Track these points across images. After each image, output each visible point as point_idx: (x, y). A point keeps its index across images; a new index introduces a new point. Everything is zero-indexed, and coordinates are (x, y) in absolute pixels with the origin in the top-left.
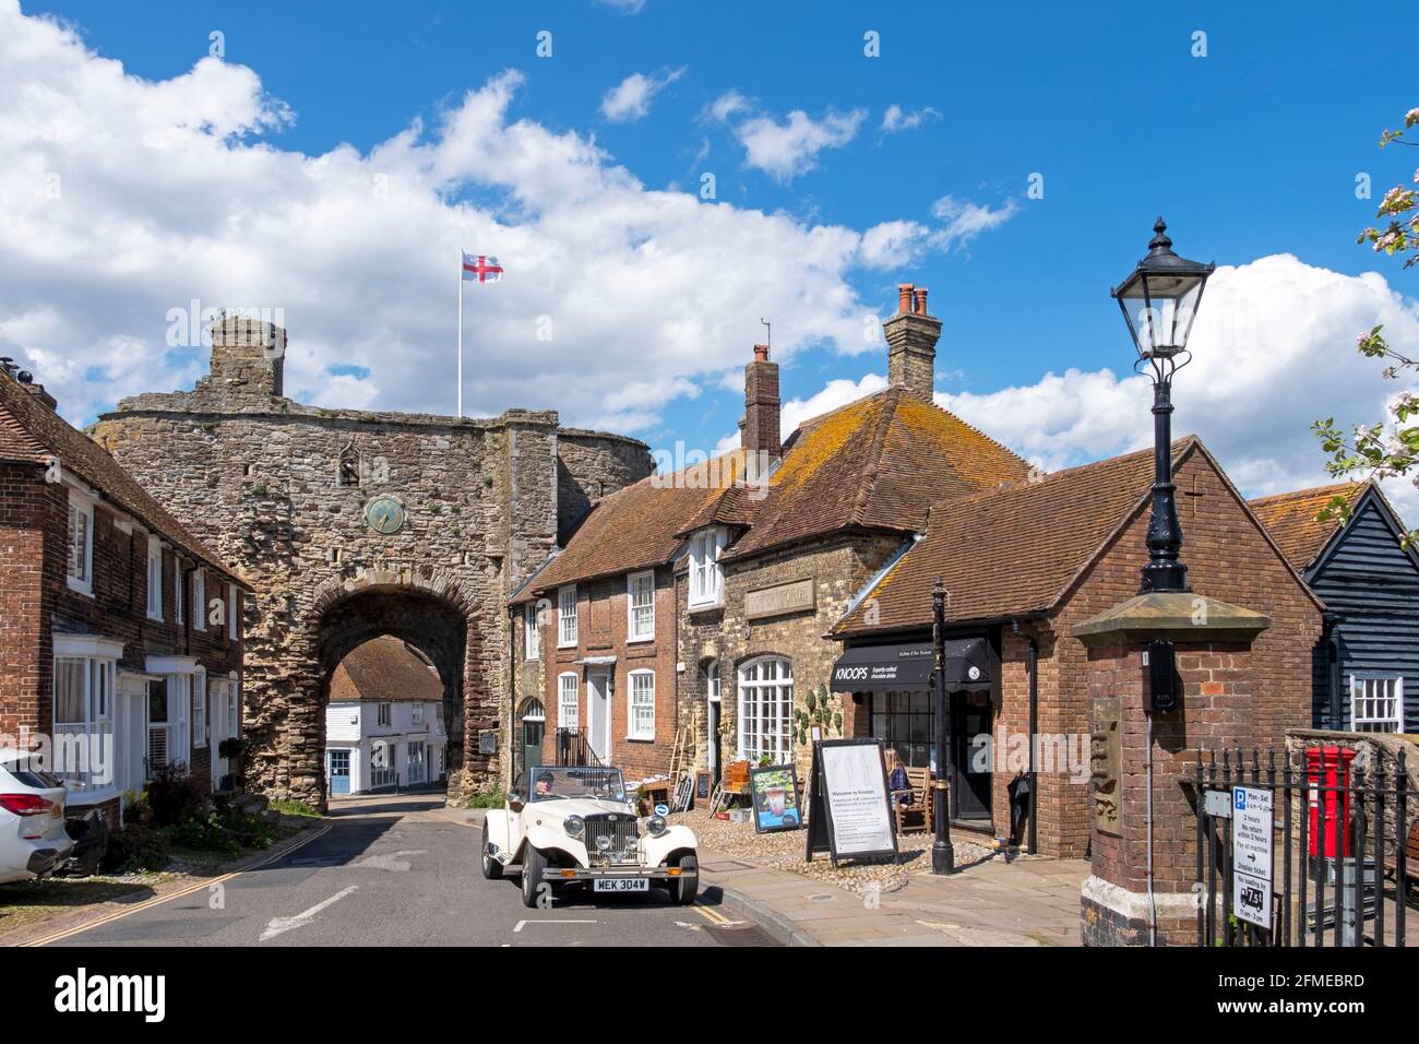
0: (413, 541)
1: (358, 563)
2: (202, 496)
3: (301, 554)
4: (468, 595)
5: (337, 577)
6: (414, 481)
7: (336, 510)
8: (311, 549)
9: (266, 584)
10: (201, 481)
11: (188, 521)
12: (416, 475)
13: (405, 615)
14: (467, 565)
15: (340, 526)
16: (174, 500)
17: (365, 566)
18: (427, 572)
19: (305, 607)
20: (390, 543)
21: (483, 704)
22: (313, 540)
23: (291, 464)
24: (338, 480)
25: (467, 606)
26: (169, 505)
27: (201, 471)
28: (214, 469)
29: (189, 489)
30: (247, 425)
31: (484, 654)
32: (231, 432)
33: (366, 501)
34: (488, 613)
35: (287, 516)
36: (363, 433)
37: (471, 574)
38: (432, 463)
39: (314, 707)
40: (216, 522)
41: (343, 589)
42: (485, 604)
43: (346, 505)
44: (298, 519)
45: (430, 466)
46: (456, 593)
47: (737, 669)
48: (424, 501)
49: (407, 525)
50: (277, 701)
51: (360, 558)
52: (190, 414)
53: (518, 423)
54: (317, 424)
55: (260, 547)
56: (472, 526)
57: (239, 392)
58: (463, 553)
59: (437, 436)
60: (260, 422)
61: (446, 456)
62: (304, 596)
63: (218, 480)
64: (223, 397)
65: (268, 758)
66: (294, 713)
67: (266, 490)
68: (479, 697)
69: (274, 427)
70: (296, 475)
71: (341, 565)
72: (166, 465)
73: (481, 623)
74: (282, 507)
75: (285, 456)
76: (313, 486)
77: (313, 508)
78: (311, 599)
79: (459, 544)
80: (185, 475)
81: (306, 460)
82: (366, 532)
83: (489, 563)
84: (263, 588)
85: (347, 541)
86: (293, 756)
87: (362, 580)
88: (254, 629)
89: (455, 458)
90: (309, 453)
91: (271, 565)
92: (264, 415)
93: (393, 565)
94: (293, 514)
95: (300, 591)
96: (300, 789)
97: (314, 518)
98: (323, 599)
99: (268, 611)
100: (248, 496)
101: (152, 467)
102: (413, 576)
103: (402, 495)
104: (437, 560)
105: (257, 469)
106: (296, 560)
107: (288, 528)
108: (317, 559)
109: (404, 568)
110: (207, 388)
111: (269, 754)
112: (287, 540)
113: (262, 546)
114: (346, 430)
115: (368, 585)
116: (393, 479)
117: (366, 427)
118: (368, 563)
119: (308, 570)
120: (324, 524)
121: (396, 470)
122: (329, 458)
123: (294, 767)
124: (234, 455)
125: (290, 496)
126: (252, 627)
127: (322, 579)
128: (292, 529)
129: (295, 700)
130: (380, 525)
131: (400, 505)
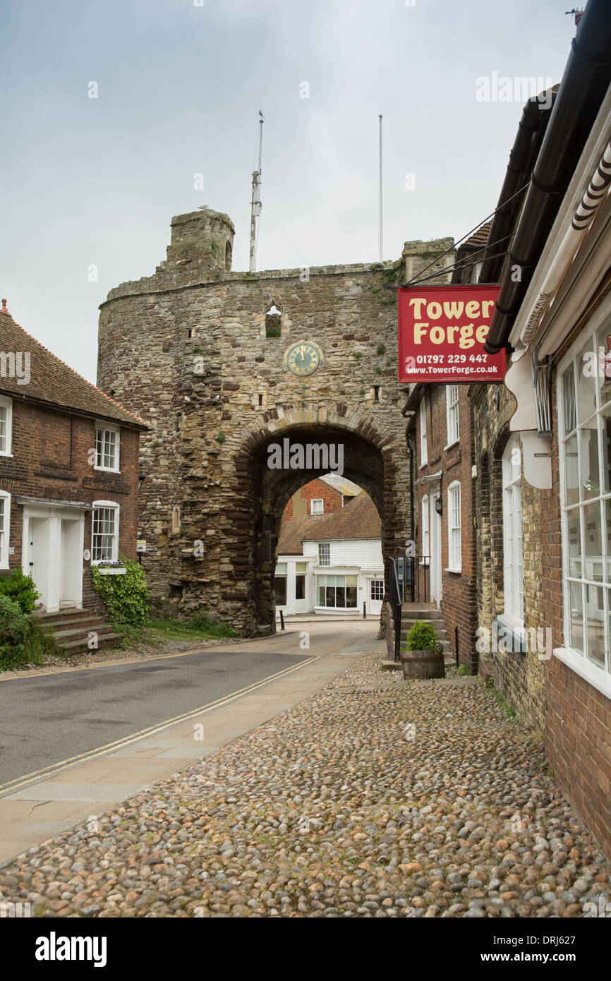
0: (329, 381)
1: (278, 404)
2: (159, 360)
3: (231, 401)
4: (382, 430)
5: (261, 418)
6: (329, 326)
7: (260, 360)
8: (239, 395)
9: (202, 430)
10: (158, 348)
11: (149, 381)
12: (331, 320)
14: (381, 400)
15: (263, 373)
16: (139, 365)
17: (285, 408)
18: (342, 410)
19: (233, 446)
20: (307, 385)
21: (397, 535)
22: (241, 388)
23: (222, 323)
24: (263, 333)
25: (380, 438)
26: (135, 370)
27: (159, 339)
28: (169, 337)
29: (149, 355)
30: (188, 296)
31: (397, 486)
32: (180, 303)
33: (286, 349)
34: (402, 446)
35: (219, 369)
36: (283, 289)
37: (384, 409)
38: (345, 308)
39: (242, 537)
40: (168, 380)
41: (266, 430)
42: (398, 436)
43: (268, 355)
44: (228, 370)
45: (342, 311)
46: (369, 427)
47: (501, 462)
48: (339, 344)
49: (323, 367)
50: (211, 532)
51: (281, 400)
52: (151, 294)
53: (413, 255)
54: (244, 287)
55: (198, 397)
56: (385, 362)
57: (186, 269)
58: (376, 388)
59: (349, 283)
60: (201, 292)
61: (358, 299)
62: (233, 437)
63: (171, 345)
64: (175, 276)
65: (204, 584)
66: (225, 544)
67: (202, 348)
68: (393, 529)
69: (210, 294)
70: (228, 333)
71: (264, 408)
72: (134, 338)
73: (394, 455)
74: (215, 361)
75: (219, 318)
76: (241, 340)
77: (242, 359)
78: (238, 440)
79: (371, 381)
80: (147, 343)
81: (235, 319)
82: (286, 377)
83: (402, 397)
84: (199, 433)
85: (270, 386)
86: (224, 583)
87: (282, 420)
88: (192, 469)
89: (367, 300)
90: (237, 313)
91: (207, 412)
92: (202, 286)
93: (311, 404)
94: (224, 366)
95: (230, 433)
96: (227, 613)
97: (241, 368)
98: (249, 439)
99: (203, 453)
100: (189, 354)
101: (125, 341)
102: (329, 414)
103: (318, 339)
104: (351, 398)
105: (197, 331)
106: (226, 406)
107: (220, 378)
108: (244, 405)
109: (320, 407)
110: (163, 271)
111: (204, 580)
112: (219, 389)
113: (200, 396)
114: (269, 288)
115: (288, 424)
116: (310, 326)
117: (286, 284)
118: (288, 404)
119: (237, 414)
120: (250, 373)
121: (312, 318)
122: (254, 314)
123: (225, 593)
124: (181, 322)
125: (222, 351)
126: (190, 467)
127: (248, 422)
128: (223, 379)
129: (226, 532)
130: (298, 369)
131: (316, 349)
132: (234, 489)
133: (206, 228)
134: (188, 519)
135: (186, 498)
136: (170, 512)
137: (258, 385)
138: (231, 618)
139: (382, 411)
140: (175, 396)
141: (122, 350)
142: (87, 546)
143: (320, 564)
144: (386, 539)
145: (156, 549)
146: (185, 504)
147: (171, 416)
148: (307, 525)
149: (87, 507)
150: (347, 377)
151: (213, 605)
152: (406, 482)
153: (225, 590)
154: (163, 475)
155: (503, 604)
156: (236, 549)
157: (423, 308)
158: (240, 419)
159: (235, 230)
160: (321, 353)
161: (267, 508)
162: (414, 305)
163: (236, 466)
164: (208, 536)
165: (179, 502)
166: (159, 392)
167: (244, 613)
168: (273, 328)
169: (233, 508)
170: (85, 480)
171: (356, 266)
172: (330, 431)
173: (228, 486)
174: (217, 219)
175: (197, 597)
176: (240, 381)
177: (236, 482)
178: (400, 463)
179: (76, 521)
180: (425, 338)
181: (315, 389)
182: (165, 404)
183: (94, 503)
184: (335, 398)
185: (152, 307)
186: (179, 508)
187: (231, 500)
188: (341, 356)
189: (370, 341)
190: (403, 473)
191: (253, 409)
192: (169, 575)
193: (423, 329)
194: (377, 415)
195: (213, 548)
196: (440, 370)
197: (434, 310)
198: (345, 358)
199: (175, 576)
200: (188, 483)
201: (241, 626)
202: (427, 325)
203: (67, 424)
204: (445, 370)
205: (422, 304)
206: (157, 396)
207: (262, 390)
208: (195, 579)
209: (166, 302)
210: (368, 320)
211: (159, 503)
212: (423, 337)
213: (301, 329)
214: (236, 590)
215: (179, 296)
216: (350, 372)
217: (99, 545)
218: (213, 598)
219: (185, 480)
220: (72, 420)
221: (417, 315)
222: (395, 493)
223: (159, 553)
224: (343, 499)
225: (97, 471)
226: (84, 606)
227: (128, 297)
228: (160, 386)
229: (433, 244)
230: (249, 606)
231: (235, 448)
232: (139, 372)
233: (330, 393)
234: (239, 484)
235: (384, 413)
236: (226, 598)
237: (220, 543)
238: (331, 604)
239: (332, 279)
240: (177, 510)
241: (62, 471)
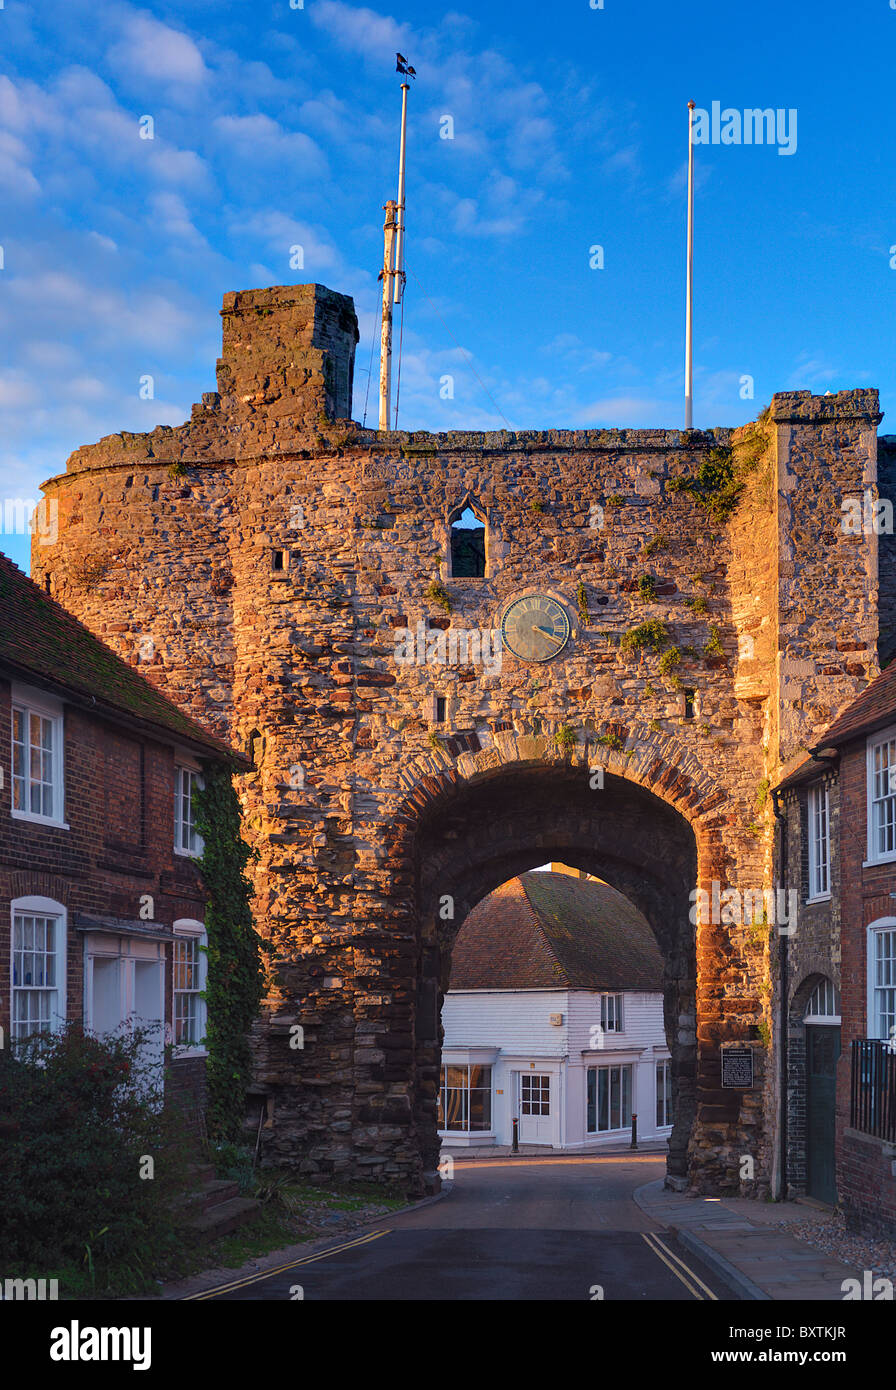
0: (590, 674)
1: (480, 720)
3: (376, 709)
5: (442, 748)
6: (592, 560)
7: (441, 624)
8: (394, 698)
17: (494, 727)
18: (617, 735)
20: (543, 683)
22: (397, 682)
24: (446, 565)
33: (498, 602)
35: (350, 639)
37: (704, 736)
38: (625, 522)
41: (454, 772)
43: (460, 612)
44: (371, 640)
46: (673, 772)
48: (607, 598)
49: (577, 645)
50: (333, 983)
51: (487, 711)
56: (708, 639)
57: (264, 416)
58: (689, 693)
59: (633, 469)
60: (305, 469)
64: (238, 428)
65: (317, 1089)
66: (363, 1006)
67: (309, 592)
69: (325, 476)
71: (449, 726)
76: (397, 578)
77: (400, 621)
79: (678, 678)
81: (385, 533)
86: (363, 1086)
87: (489, 753)
88: (291, 850)
89: (671, 509)
91: (321, 732)
93: (550, 721)
94: (361, 634)
95: (374, 777)
96: (370, 1150)
98: (418, 791)
99: (314, 815)
103: (565, 586)
104: (632, 710)
105: (296, 554)
106: (366, 721)
107: (352, 659)
108: (406, 718)
109: (570, 728)
110: (211, 413)
112: (351, 680)
114: (460, 470)
115: (504, 761)
116: (547, 557)
117: (497, 463)
118: (501, 719)
119: (389, 738)
121: (552, 541)
122: (427, 524)
123: (364, 1107)
127: (414, 754)
128: (358, 662)
129: (363, 982)
130: (523, 646)
131: (562, 607)
132: (383, 895)
137: (436, 675)
138: (381, 1159)
139: (701, 741)
150: (629, 668)
151: (339, 1133)
153: (364, 1101)
156: (388, 1018)
158: (398, 746)
160: (572, 615)
161: (429, 933)
163: (388, 848)
164: (327, 992)
167: (405, 1148)
169: (381, 933)
175: (303, 1116)
176: (394, 666)
177: (386, 879)
181: (560, 690)
184: (603, 711)
187: (375, 916)
188: (616, 624)
189: (678, 596)
191: (425, 728)
195: (335, 1015)
198: (623, 629)
201: (403, 1175)
207: (444, 685)
208: (296, 1079)
210: (674, 552)
213: (527, 562)
214: (389, 1100)
218: (339, 1119)
230: (412, 1133)
233: (590, 698)
234: (392, 885)
235: (704, 745)
236: (365, 1117)
237: (354, 1006)
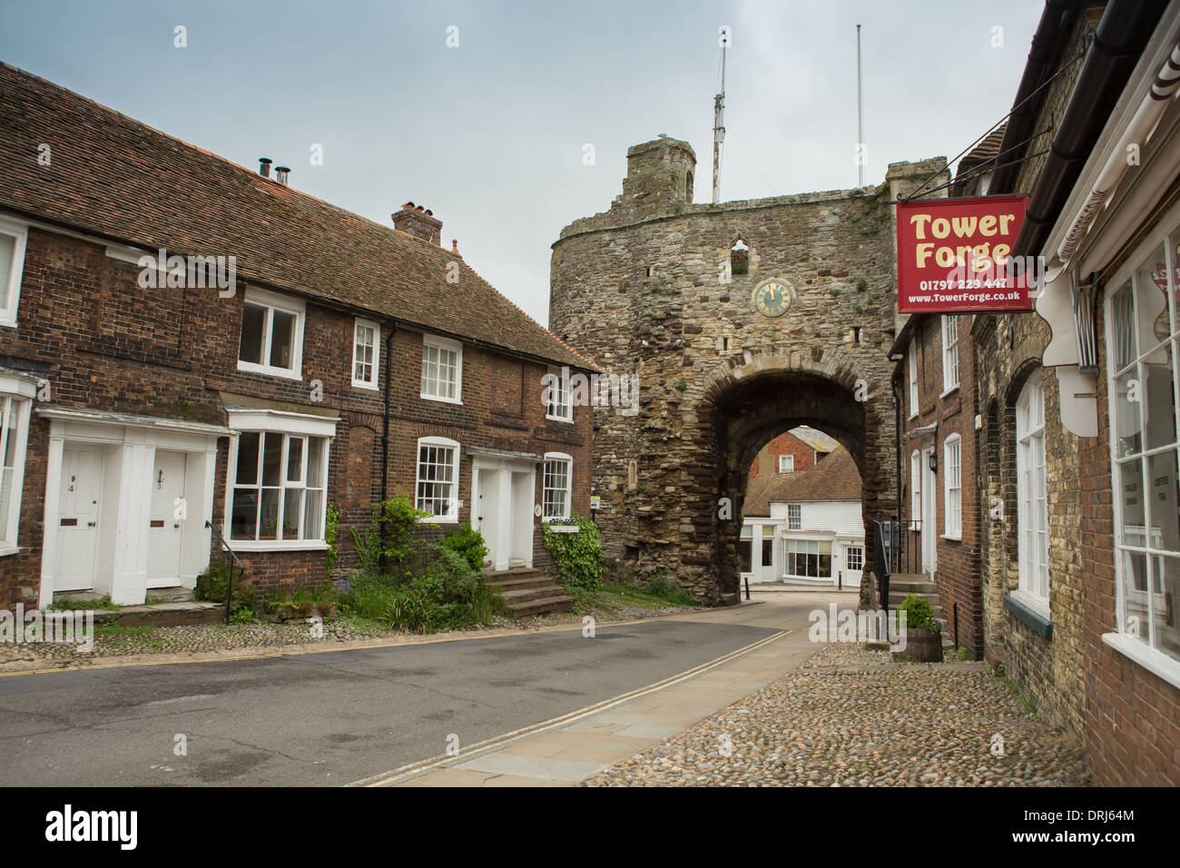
0: (802, 322)
1: (745, 348)
2: (614, 301)
3: (693, 346)
5: (726, 364)
6: (802, 261)
7: (725, 299)
8: (702, 339)
9: (661, 377)
10: (613, 288)
11: (604, 325)
12: (804, 254)
13: (813, 404)
14: (862, 343)
15: (729, 314)
16: (594, 308)
17: (753, 353)
18: (817, 354)
19: (695, 395)
20: (778, 327)
21: (880, 497)
22: (704, 331)
23: (683, 260)
24: (729, 269)
26: (589, 312)
27: (615, 279)
28: (626, 276)
29: (605, 297)
30: (646, 232)
31: (880, 440)
32: (637, 240)
33: (753, 287)
34: (886, 395)
35: (680, 310)
36: (750, 221)
37: (865, 353)
38: (820, 240)
39: (705, 495)
40: (625, 323)
41: (732, 377)
42: (882, 383)
43: (734, 294)
44: (690, 311)
45: (817, 244)
46: (848, 373)
47: (1015, 410)
48: (814, 280)
49: (795, 306)
50: (670, 489)
51: (749, 344)
52: (607, 231)
53: (899, 178)
54: (707, 220)
55: (657, 342)
56: (866, 300)
57: (643, 203)
58: (857, 329)
59: (825, 212)
60: (659, 227)
61: (835, 230)
62: (695, 385)
63: (627, 285)
64: (631, 210)
65: (662, 546)
66: (685, 502)
67: (661, 288)
68: (876, 489)
69: (670, 229)
70: (689, 271)
71: (730, 352)
72: (589, 278)
73: (877, 405)
74: (675, 302)
75: (679, 254)
76: (704, 279)
77: (704, 299)
78: (701, 389)
79: (851, 321)
80: (602, 284)
81: (698, 256)
82: (754, 318)
83: (886, 339)
84: (658, 380)
85: (736, 328)
86: (684, 545)
87: (750, 366)
88: (650, 420)
89: (845, 231)
90: (700, 248)
91: (666, 358)
92: (661, 220)
93: (782, 349)
94: (685, 307)
95: (692, 380)
96: (687, 579)
97: (704, 308)
98: (713, 388)
99: (663, 402)
100: (647, 294)
101: (579, 282)
102: (802, 358)
103: (790, 276)
104: (827, 340)
105: (656, 269)
106: (688, 351)
107: (681, 320)
108: (708, 349)
109: (792, 351)
110: (619, 205)
111: (662, 541)
112: (680, 332)
113: (659, 340)
114: (735, 221)
115: (756, 370)
116: (781, 261)
117: (753, 216)
118: (756, 349)
119: (699, 360)
120: (714, 314)
121: (783, 253)
122: (718, 250)
123: (685, 556)
124: (638, 260)
125: (683, 290)
126: (648, 418)
127: (712, 368)
128: (684, 322)
129: (687, 489)
130: (767, 309)
131: (788, 287)
132: (696, 442)
133: (665, 157)
134: (646, 474)
135: (643, 451)
136: (626, 466)
137: (722, 327)
138: (691, 584)
139: (863, 356)
140: (632, 340)
141: (576, 291)
142: (538, 501)
143: (790, 528)
144: (868, 500)
145: (611, 506)
146: (642, 458)
147: (627, 362)
148: (776, 484)
149: (538, 459)
150: (823, 317)
151: (671, 569)
152: (891, 436)
153: (685, 553)
154: (619, 426)
155: (1017, 578)
156: (698, 509)
157: (928, 226)
158: (703, 365)
159: (697, 159)
160: (793, 291)
161: (732, 464)
162: (916, 222)
163: (699, 417)
164: (667, 494)
165: (636, 455)
166: (615, 336)
167: (705, 579)
168: (739, 265)
169: (695, 463)
170: (537, 430)
171: (832, 193)
172: (804, 378)
173: (690, 438)
174: (677, 148)
175: (655, 560)
176: (702, 323)
177: (698, 434)
178: (884, 414)
179: (526, 474)
180: (930, 261)
181: (786, 331)
182: (621, 349)
183: (546, 455)
184: (809, 341)
185: (608, 245)
186: (635, 463)
187: (692, 454)
188: (816, 294)
189: (849, 277)
190: (888, 426)
191: (717, 354)
192: (624, 535)
193: (926, 250)
194: (857, 360)
195: (672, 507)
196: (949, 298)
197: (941, 228)
198: (820, 296)
199: (631, 536)
200: (646, 435)
201: (702, 594)
202: (932, 245)
203: (519, 370)
204: (955, 298)
205: (926, 221)
206: (613, 340)
207: (727, 333)
208: (652, 540)
209: (622, 239)
210: (847, 253)
211: (614, 456)
212: (927, 260)
213: (769, 265)
214: (697, 553)
215: (636, 232)
216: (826, 311)
217: (551, 500)
218: (672, 562)
219: (643, 431)
220: (523, 364)
221: (920, 234)
222: (878, 448)
223: (613, 511)
224: (815, 456)
225: (550, 421)
226: (534, 567)
227: (581, 234)
228: (616, 330)
229: (922, 165)
230: (711, 571)
231: (697, 397)
232: (593, 315)
233: (803, 335)
234: (702, 436)
235: (865, 358)
236: (686, 561)
237: (680, 501)
238: (801, 573)
239: (805, 209)
240: (633, 464)
241: (512, 420)
